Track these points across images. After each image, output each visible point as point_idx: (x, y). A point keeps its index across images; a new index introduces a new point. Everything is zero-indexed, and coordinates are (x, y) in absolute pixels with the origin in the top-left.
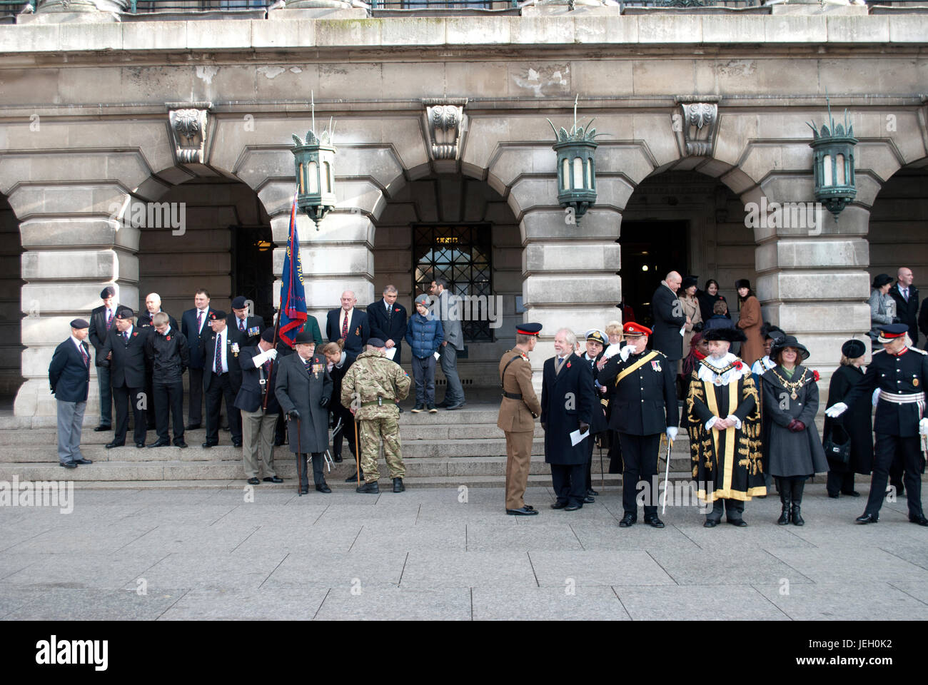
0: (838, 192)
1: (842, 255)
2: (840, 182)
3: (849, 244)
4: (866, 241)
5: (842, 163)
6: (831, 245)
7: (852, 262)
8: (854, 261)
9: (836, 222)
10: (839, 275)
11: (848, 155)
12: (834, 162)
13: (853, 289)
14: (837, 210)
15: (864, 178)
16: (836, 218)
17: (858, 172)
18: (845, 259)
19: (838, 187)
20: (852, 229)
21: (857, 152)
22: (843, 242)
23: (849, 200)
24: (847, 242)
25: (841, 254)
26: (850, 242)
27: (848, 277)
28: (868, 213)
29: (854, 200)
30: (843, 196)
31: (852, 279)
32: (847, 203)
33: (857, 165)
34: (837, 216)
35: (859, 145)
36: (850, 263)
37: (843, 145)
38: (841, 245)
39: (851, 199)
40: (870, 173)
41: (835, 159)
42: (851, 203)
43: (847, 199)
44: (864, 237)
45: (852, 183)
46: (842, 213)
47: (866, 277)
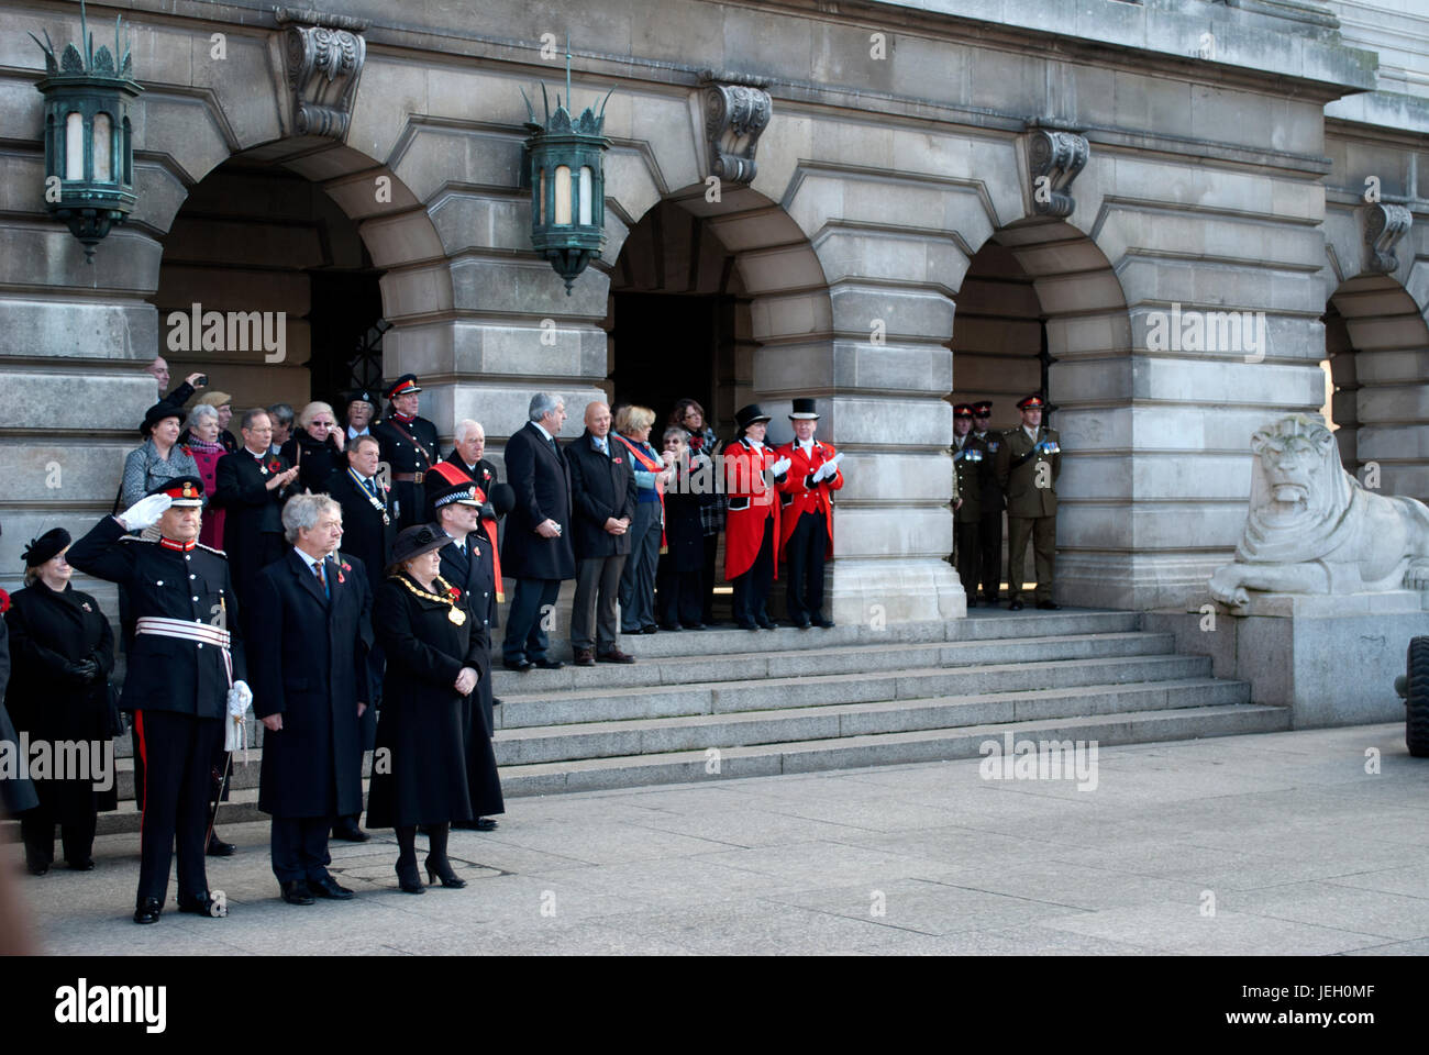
0: (95, 197)
1: (101, 336)
2: (101, 176)
3: (115, 312)
4: (152, 307)
5: (106, 135)
6: (79, 311)
7: (122, 351)
8: (126, 350)
9: (89, 262)
10: (91, 378)
11: (121, 118)
12: (89, 129)
13: (121, 410)
14: (89, 236)
15: (155, 171)
16: (90, 254)
17: (141, 156)
18: (107, 345)
19: (96, 186)
20: (124, 279)
21: (136, 111)
22: (104, 307)
23: (119, 215)
24: (112, 308)
25: (98, 332)
26: (119, 308)
27: (111, 383)
28: (158, 246)
29: (130, 217)
30: (106, 205)
31: (119, 388)
32: (114, 223)
33: (139, 140)
34: (93, 249)
35: (144, 99)
36: (116, 353)
37: (112, 94)
38: (99, 313)
39: (123, 213)
40: (166, 161)
41: (93, 124)
42: (124, 222)
43: (114, 215)
44: (149, 299)
45: (127, 181)
46: (102, 242)
47: (149, 386)
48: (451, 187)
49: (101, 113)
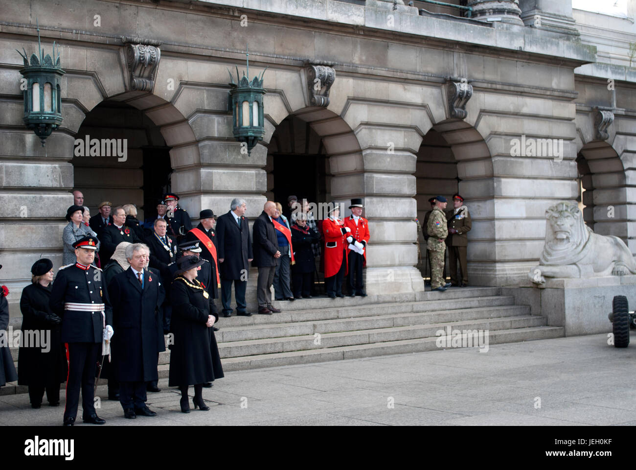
0: (45, 119)
1: (49, 177)
2: (47, 110)
3: (55, 167)
4: (71, 165)
5: (50, 91)
6: (40, 167)
7: (58, 184)
8: (60, 183)
9: (43, 146)
10: (45, 195)
11: (56, 85)
12: (42, 90)
13: (58, 209)
14: (43, 135)
15: (71, 107)
16: (43, 143)
17: (65, 101)
18: (52, 181)
19: (45, 114)
20: (58, 153)
21: (64, 83)
22: (50, 165)
23: (55, 126)
24: (54, 165)
25: (48, 176)
26: (57, 165)
27: (53, 197)
28: (73, 139)
29: (60, 126)
30: (50, 122)
31: (57, 199)
32: (54, 129)
33: (64, 94)
34: (45, 141)
35: (66, 76)
36: (56, 184)
37: (51, 75)
38: (48, 168)
39: (57, 125)
40: (76, 102)
41: (44, 88)
42: (58, 129)
43: (53, 126)
44: (69, 162)
45: (59, 111)
46: (48, 137)
48: (198, 111)
49: (47, 83)
